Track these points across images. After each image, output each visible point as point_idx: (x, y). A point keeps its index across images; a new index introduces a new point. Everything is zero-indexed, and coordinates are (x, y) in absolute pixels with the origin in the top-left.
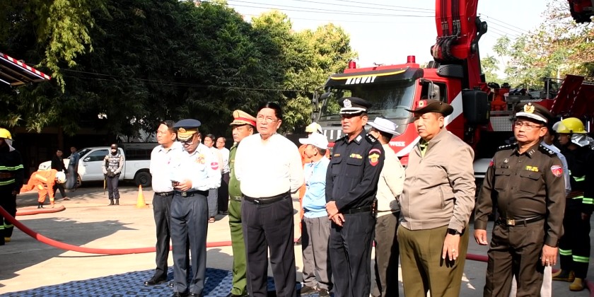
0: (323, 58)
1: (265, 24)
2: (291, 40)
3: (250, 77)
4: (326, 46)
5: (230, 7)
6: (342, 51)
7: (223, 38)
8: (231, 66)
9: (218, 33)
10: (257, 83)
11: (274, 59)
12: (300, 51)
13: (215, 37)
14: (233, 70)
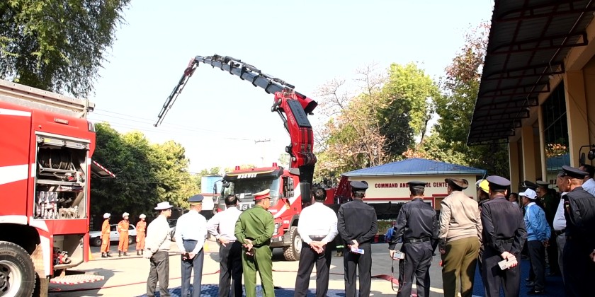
0: (169, 162)
1: (134, 140)
2: (151, 150)
3: (128, 173)
4: (171, 155)
5: (111, 127)
6: (180, 158)
7: (110, 148)
8: (116, 166)
9: (107, 145)
10: (133, 178)
11: (141, 162)
12: (158, 158)
13: (105, 147)
14: (118, 169)
